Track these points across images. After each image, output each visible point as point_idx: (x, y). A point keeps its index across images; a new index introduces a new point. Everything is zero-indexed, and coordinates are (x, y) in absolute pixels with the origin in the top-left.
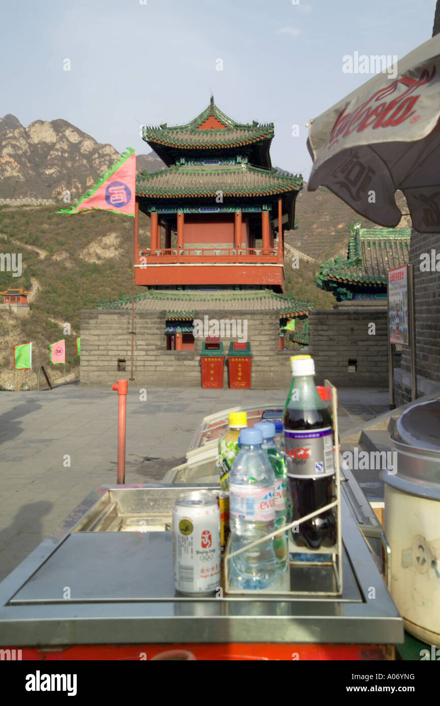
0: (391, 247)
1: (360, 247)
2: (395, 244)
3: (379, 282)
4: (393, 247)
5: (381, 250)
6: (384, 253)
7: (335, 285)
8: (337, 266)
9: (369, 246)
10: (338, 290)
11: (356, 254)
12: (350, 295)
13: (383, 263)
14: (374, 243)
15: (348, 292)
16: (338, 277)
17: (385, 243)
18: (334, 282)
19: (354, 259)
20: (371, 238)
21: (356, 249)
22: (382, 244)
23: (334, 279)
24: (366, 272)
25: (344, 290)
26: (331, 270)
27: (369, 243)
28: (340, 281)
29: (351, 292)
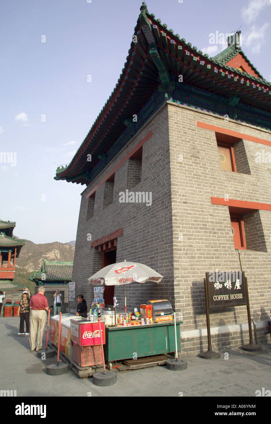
0: (56, 267)
1: (46, 267)
2: (57, 266)
3: (52, 279)
4: (57, 267)
5: (53, 268)
6: (54, 269)
7: (37, 280)
8: (38, 274)
9: (49, 267)
10: (38, 282)
11: (45, 270)
12: (42, 284)
13: (53, 273)
14: (51, 266)
15: (42, 283)
16: (39, 278)
17: (54, 266)
18: (37, 279)
19: (44, 271)
20: (50, 264)
21: (45, 268)
22: (53, 267)
23: (37, 278)
24: (48, 276)
25: (40, 282)
26: (37, 275)
27: (49, 266)
28: (39, 279)
29: (43, 282)
